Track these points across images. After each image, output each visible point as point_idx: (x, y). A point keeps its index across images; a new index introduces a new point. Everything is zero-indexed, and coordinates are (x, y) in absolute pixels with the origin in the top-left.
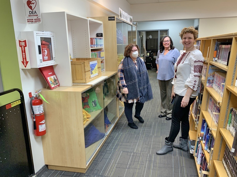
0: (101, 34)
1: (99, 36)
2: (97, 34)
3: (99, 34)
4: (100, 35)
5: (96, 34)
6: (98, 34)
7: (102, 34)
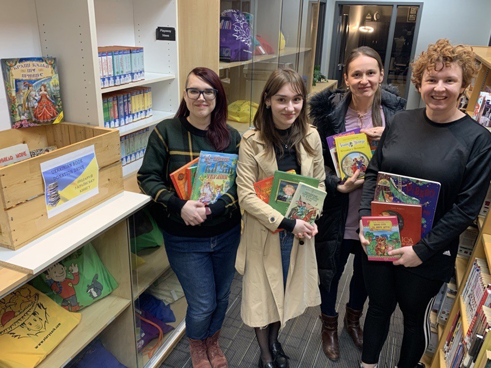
0: (170, 31)
1: (165, 36)
2: (159, 28)
3: (163, 31)
4: (166, 33)
5: (155, 30)
6: (161, 30)
7: (173, 30)
